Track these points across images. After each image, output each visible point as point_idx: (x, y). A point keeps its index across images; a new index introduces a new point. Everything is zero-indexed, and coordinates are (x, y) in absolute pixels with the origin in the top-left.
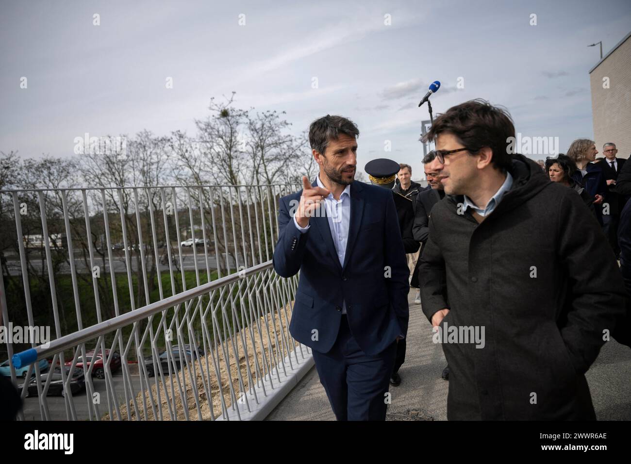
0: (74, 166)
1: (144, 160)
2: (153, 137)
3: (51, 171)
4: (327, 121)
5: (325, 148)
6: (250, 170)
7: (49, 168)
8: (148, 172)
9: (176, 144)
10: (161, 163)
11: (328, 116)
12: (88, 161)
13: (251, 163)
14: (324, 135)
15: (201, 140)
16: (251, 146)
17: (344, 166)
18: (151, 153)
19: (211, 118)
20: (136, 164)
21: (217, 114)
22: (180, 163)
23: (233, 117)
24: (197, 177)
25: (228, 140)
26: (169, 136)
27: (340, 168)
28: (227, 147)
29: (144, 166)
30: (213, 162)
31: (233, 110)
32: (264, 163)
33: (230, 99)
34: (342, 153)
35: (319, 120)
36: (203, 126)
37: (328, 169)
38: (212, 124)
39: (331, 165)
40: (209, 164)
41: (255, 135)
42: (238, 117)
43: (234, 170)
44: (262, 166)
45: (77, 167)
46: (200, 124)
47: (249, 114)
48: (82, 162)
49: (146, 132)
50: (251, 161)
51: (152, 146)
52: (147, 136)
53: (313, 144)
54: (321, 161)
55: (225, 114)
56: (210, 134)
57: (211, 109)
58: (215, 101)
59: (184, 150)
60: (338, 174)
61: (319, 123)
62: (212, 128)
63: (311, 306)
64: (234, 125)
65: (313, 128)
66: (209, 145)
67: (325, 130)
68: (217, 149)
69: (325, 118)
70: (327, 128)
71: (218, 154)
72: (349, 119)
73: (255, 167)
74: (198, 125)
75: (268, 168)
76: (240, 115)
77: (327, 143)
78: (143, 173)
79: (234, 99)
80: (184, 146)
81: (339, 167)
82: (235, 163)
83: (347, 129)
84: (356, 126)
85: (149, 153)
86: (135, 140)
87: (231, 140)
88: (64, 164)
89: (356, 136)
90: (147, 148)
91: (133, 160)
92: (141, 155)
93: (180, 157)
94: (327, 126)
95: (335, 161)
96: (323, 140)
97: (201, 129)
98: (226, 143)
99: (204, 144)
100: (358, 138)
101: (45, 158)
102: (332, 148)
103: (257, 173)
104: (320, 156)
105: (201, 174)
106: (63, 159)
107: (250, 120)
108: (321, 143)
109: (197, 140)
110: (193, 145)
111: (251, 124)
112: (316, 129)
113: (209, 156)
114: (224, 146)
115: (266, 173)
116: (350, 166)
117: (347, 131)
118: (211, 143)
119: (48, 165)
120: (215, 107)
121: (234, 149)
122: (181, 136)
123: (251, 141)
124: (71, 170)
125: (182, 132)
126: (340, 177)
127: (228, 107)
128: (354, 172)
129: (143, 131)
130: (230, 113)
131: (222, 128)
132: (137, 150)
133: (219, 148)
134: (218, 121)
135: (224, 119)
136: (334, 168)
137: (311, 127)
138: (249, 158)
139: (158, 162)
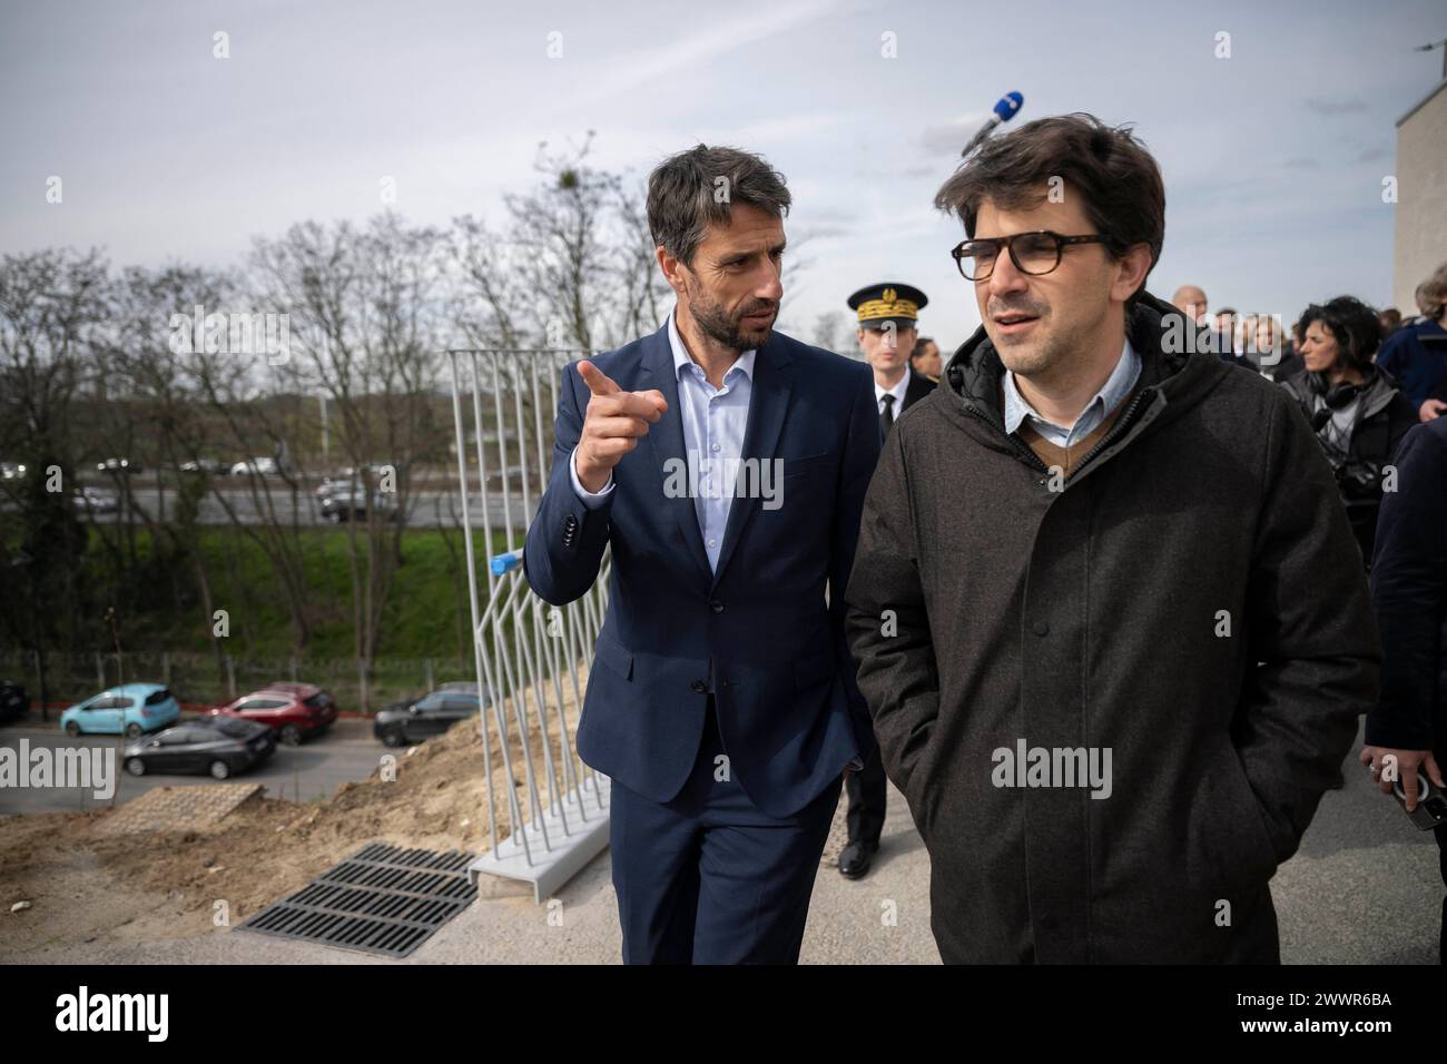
0: (231, 287)
1: (384, 278)
2: (404, 228)
3: (183, 296)
4: (698, 165)
5: (692, 247)
6: (619, 312)
7: (178, 290)
8: (394, 307)
9: (463, 247)
10: (422, 286)
11: (702, 147)
12: (265, 277)
13: (622, 293)
14: (689, 208)
15: (515, 238)
16: (623, 255)
17: (747, 300)
18: (400, 262)
19: (541, 189)
20: (367, 286)
21: (553, 180)
22: (469, 288)
23: (586, 188)
24: (505, 323)
25: (574, 239)
26: (443, 225)
27: (735, 308)
28: (572, 257)
29: (384, 292)
30: (538, 289)
31: (587, 173)
32: (651, 296)
33: (581, 147)
34: (741, 263)
35: (675, 161)
36: (521, 207)
37: (701, 305)
38: (541, 202)
39: (711, 297)
40: (529, 293)
41: (635, 232)
42: (598, 191)
43: (585, 309)
44: (647, 302)
45: (238, 287)
46: (514, 203)
47: (623, 183)
48: (252, 278)
49: (390, 215)
50: (625, 289)
51: (402, 246)
52: (392, 224)
53: (657, 231)
54: (680, 280)
55: (569, 181)
56: (536, 225)
57: (538, 168)
58: (549, 152)
59: (479, 260)
60: (728, 322)
61: (676, 170)
62: (540, 213)
63: (627, 675)
64: (589, 209)
65: (659, 186)
66: (532, 250)
67: (691, 193)
68: (550, 259)
69: (694, 154)
70: (699, 188)
71: (551, 270)
72: (762, 159)
73: (631, 305)
74: (510, 206)
75: (659, 308)
76: (603, 186)
77: (698, 231)
78: (382, 306)
79: (591, 147)
80: (480, 252)
81: (732, 303)
82: (588, 292)
83: (758, 189)
84: (781, 181)
85: (395, 263)
86: (364, 232)
87: (581, 243)
88: (209, 281)
89: (783, 210)
90: (392, 252)
91: (360, 277)
92: (379, 267)
93: (469, 276)
94: (699, 180)
95: (722, 286)
96: (688, 222)
97: (516, 213)
98: (570, 247)
99: (521, 248)
100: (787, 215)
101: (172, 265)
102: (715, 247)
103: (637, 316)
104: (679, 267)
105: (514, 315)
106: (206, 268)
107: (623, 197)
108: (683, 230)
109: (506, 238)
110: (498, 247)
111: (627, 206)
112: (665, 189)
113: (531, 275)
114: (566, 254)
115: (655, 317)
116: (764, 301)
117: (757, 195)
118: (538, 248)
119: (177, 281)
120: (548, 165)
121: (587, 262)
122: (473, 229)
123: (625, 245)
124: (225, 294)
125: (476, 219)
126: (735, 331)
127: (578, 165)
128: (773, 316)
129: (383, 212)
130: (582, 180)
131: (564, 214)
132: (369, 254)
133: (554, 257)
134: (554, 198)
135: (568, 194)
136: (718, 306)
137: (651, 183)
138: (621, 281)
139: (416, 285)
